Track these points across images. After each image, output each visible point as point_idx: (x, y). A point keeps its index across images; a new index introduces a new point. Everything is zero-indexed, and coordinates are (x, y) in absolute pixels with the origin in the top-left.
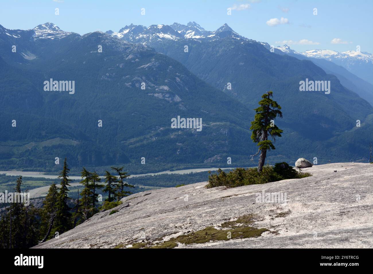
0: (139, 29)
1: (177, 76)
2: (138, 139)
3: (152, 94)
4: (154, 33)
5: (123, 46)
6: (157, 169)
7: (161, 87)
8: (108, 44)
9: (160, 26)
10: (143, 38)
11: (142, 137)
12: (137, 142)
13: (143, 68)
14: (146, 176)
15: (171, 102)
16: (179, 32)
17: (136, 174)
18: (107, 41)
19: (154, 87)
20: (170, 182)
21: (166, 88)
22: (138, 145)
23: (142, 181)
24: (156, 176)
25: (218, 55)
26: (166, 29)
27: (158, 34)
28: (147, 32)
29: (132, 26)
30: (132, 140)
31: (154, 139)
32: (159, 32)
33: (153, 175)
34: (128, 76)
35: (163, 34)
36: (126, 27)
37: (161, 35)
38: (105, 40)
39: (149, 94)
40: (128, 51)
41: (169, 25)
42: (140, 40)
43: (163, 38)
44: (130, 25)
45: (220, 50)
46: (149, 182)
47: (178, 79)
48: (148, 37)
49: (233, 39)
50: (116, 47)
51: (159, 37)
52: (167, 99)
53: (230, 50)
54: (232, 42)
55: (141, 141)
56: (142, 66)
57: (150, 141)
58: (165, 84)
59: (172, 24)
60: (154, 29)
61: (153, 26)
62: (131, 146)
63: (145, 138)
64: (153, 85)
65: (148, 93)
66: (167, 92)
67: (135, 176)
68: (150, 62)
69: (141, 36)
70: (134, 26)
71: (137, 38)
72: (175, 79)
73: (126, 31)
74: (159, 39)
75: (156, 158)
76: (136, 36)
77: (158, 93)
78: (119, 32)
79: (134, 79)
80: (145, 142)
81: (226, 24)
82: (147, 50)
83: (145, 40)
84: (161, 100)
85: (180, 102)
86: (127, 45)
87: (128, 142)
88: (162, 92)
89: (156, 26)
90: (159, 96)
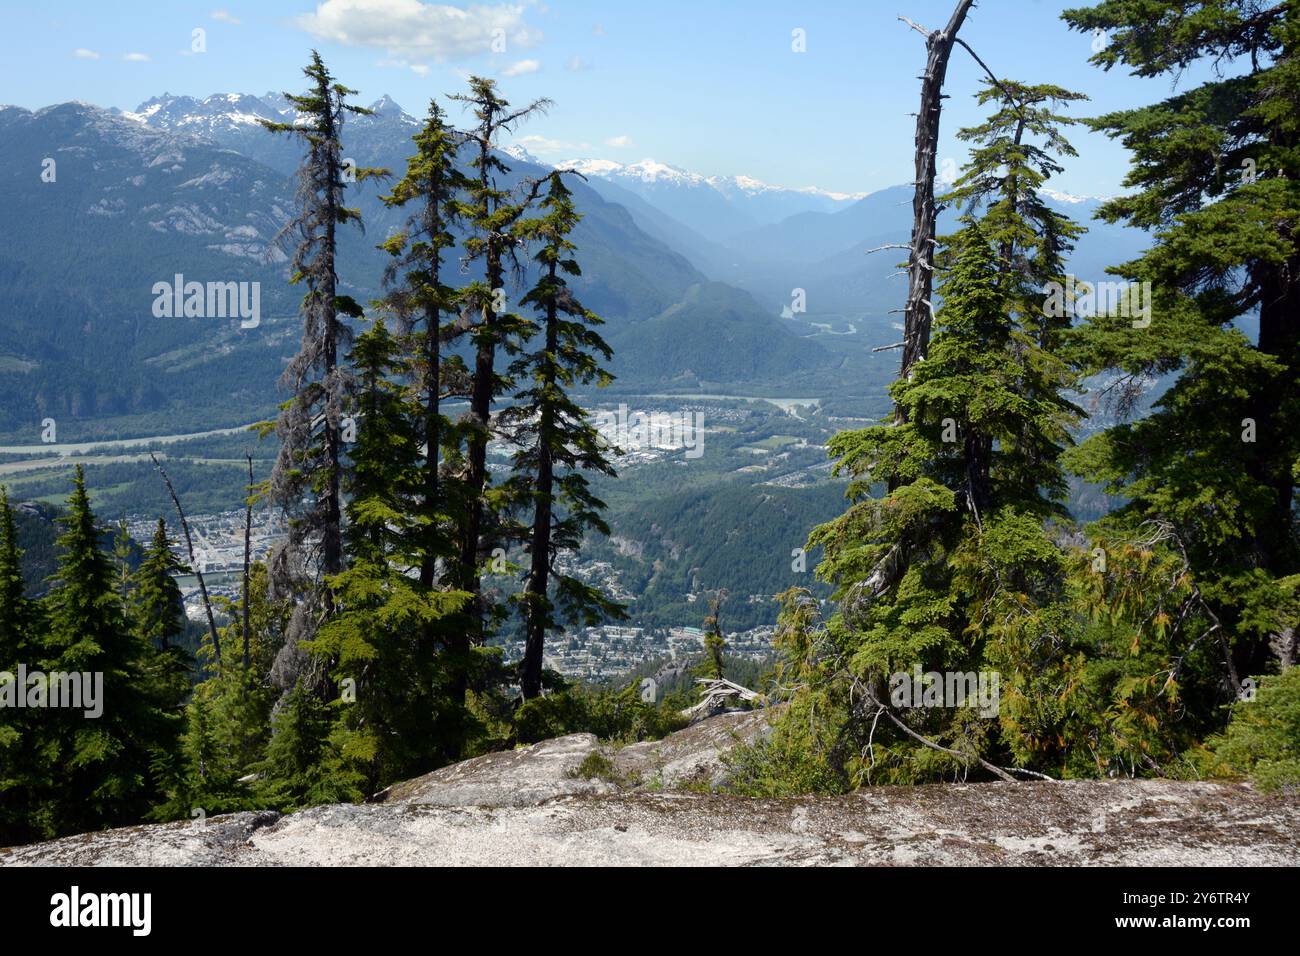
0: (184, 104)
1: (274, 203)
2: (187, 352)
3: (217, 247)
4: (220, 113)
5: (140, 137)
6: (237, 420)
7: (239, 230)
8: (101, 131)
9: (234, 98)
10: (194, 123)
11: (196, 347)
12: (186, 358)
13: (192, 187)
14: (210, 437)
15: (263, 263)
16: (283, 113)
17: (186, 432)
18: (98, 124)
19: (220, 228)
20: (269, 446)
21: (250, 231)
22: (188, 365)
23: (201, 448)
24: (236, 435)
25: (371, 159)
26: (247, 104)
27: (229, 114)
28: (202, 110)
29: (165, 98)
30: (174, 355)
31: (227, 350)
32: (232, 111)
33: (226, 432)
34: (155, 206)
35: (241, 115)
36: (153, 101)
37: (238, 117)
38: (94, 121)
39: (211, 247)
40: (155, 147)
41: (257, 97)
42: (186, 128)
43: (242, 125)
44: (162, 94)
45: (376, 149)
46: (216, 450)
47: (277, 211)
48: (207, 123)
49: (403, 123)
50: (122, 138)
51: (231, 121)
52: (254, 256)
53: (396, 148)
54: (400, 130)
55: (195, 355)
56: (190, 182)
57: (216, 356)
58: (248, 223)
59: (263, 94)
60: (220, 104)
61: (216, 95)
62: (170, 370)
63: (204, 349)
64: (217, 225)
65: (206, 244)
66: (254, 241)
67: (182, 438)
68: (210, 171)
69: (189, 120)
70: (172, 98)
71: (180, 123)
72: (271, 210)
73: (154, 109)
74: (233, 126)
75: (234, 395)
76: (177, 121)
77: (232, 243)
78: (137, 112)
79: (171, 211)
80: (205, 358)
81: (386, 96)
82: (201, 145)
83: (200, 129)
84: (239, 259)
85: (284, 263)
86: (151, 133)
87: (163, 358)
88: (242, 240)
89: (225, 96)
90: (237, 250)
